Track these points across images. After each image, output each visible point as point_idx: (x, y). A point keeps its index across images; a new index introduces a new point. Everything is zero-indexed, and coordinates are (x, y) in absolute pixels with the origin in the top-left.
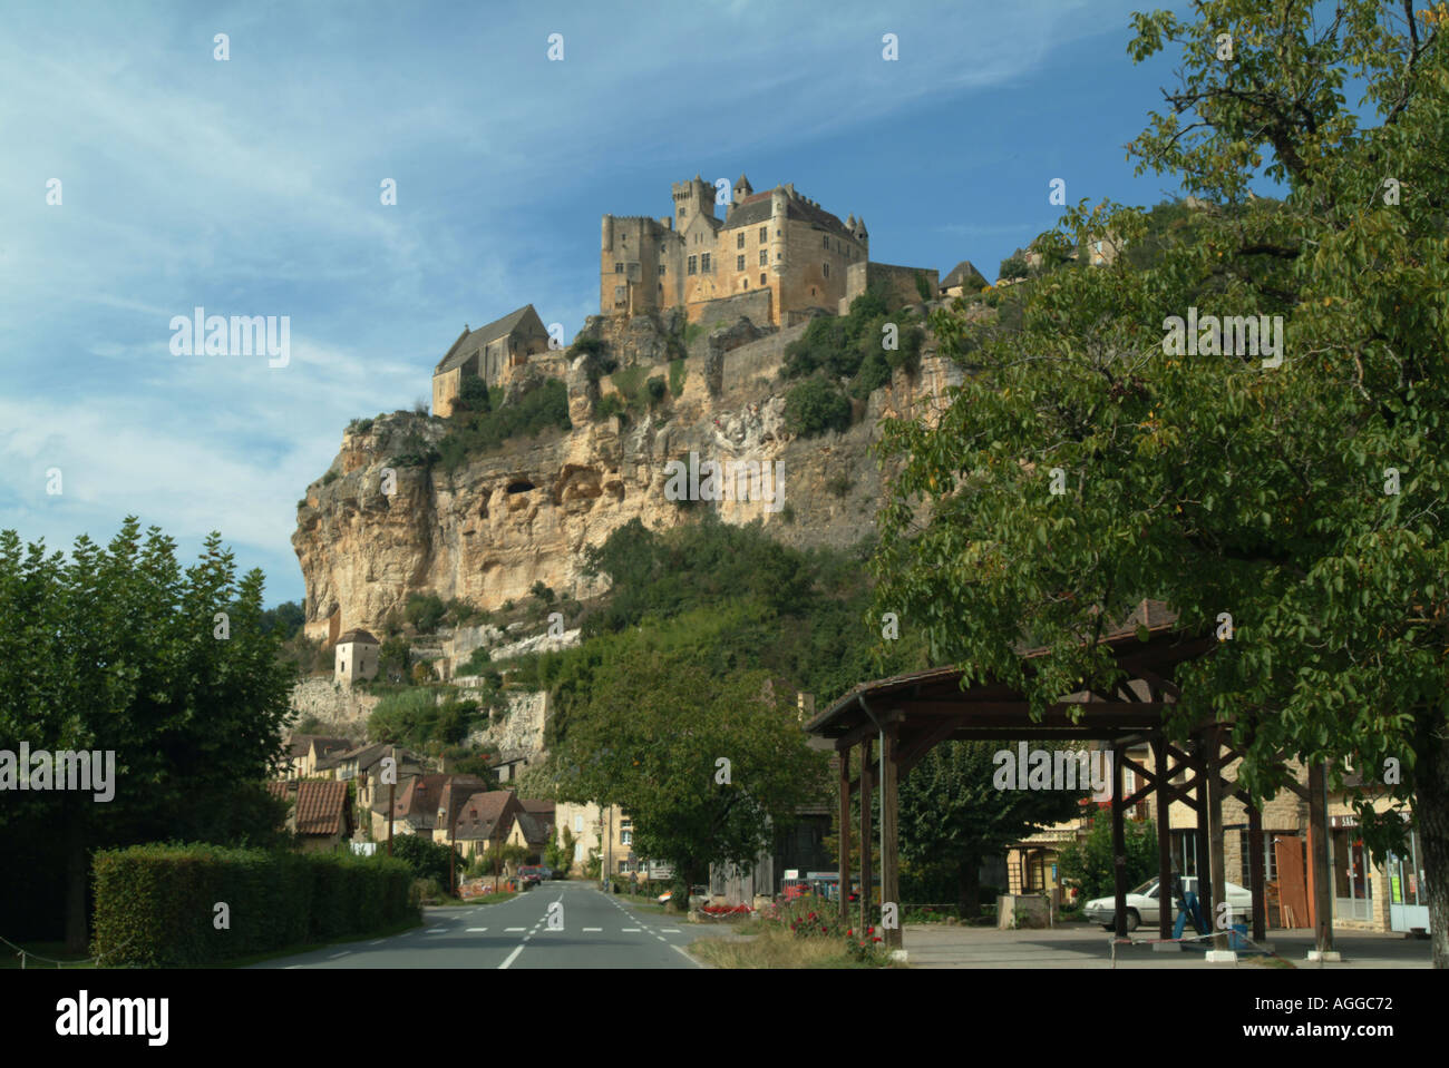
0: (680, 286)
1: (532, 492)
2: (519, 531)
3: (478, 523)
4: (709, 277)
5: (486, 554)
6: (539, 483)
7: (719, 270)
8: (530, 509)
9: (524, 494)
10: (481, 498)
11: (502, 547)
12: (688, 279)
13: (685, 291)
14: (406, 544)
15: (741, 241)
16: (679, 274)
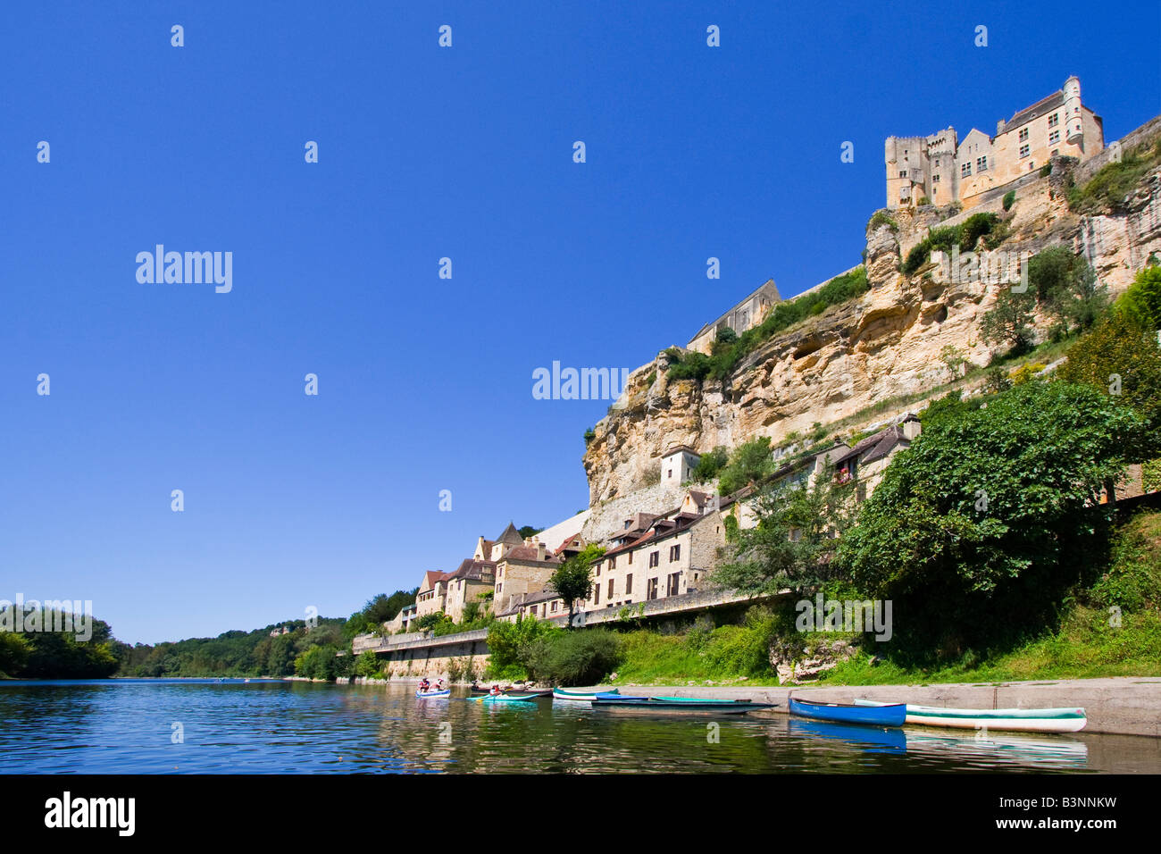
0: (954, 189)
1: (823, 349)
2: (808, 384)
3: (760, 392)
4: (985, 173)
5: (767, 412)
6: (830, 339)
7: (996, 166)
8: (821, 363)
9: (813, 354)
10: (764, 372)
11: (787, 402)
12: (960, 182)
13: (958, 191)
14: (684, 427)
15: (1024, 135)
16: (953, 178)
